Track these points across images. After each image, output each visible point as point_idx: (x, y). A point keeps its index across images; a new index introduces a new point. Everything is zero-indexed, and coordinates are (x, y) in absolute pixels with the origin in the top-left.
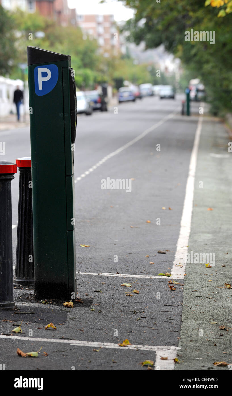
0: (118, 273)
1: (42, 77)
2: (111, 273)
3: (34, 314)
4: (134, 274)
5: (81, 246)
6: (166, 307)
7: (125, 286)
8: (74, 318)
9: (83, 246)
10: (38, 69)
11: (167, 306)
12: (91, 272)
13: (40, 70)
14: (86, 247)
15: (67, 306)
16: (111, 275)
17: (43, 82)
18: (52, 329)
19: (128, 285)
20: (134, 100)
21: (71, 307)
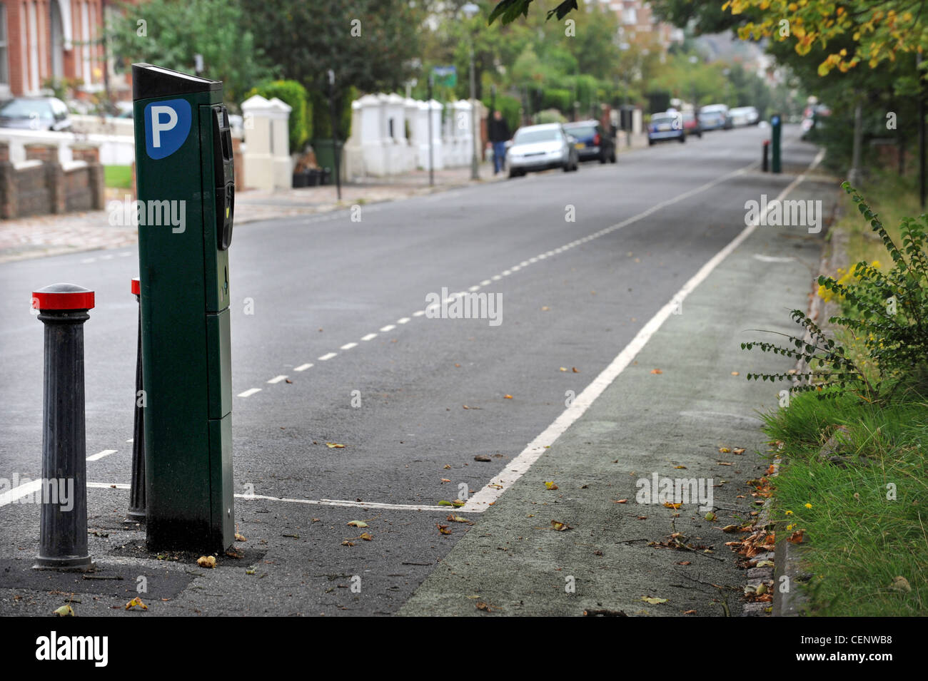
0: (359, 500)
1: (160, 123)
2: (346, 499)
3: (122, 579)
4: (394, 502)
5: (327, 446)
6: (405, 568)
7: (355, 526)
8: (200, 588)
9: (331, 446)
10: (152, 107)
11: (407, 564)
12: (308, 498)
13: (156, 111)
14: (337, 447)
15: (203, 565)
16: (344, 505)
17: (162, 133)
18: (140, 609)
19: (360, 523)
20: (681, 139)
21: (210, 567)
